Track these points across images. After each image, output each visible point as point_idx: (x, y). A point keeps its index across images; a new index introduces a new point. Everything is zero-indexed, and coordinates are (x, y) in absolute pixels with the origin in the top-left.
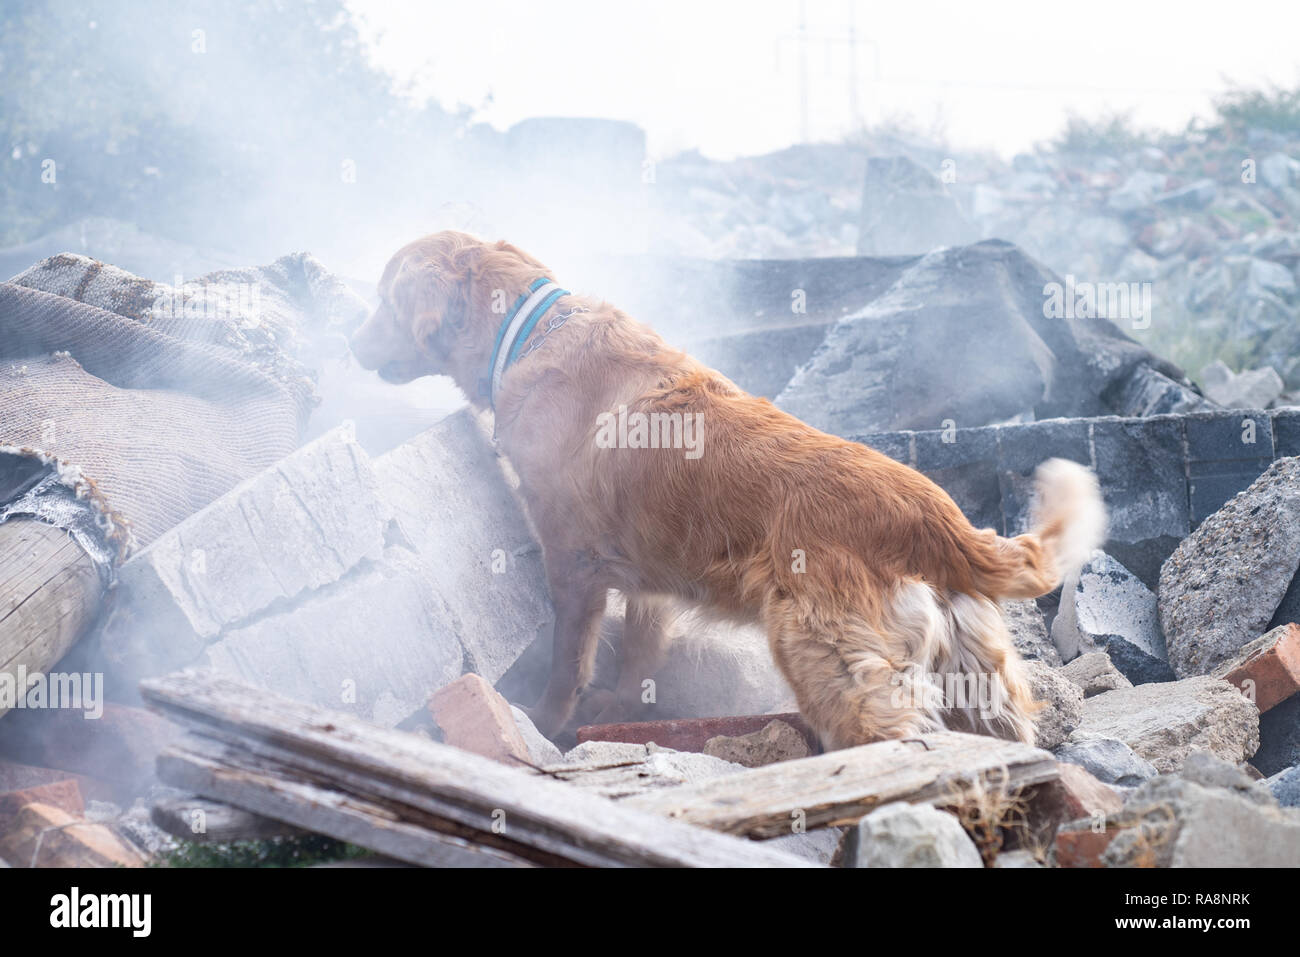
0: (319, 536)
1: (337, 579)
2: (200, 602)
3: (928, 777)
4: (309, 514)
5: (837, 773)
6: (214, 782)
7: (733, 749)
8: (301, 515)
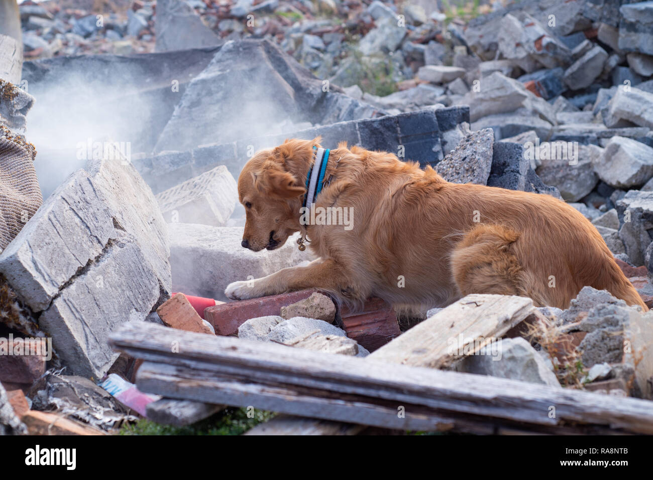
0: (88, 230)
1: (101, 253)
2: (47, 277)
4: (81, 219)
6: (178, 389)
7: (299, 310)
8: (77, 220)
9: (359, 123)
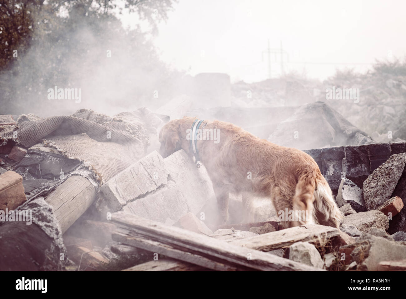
0: (151, 178)
1: (155, 189)
2: (121, 196)
3: (307, 235)
4: (148, 173)
5: (284, 235)
6: (126, 240)
7: (257, 230)
8: (146, 173)
9: (346, 147)
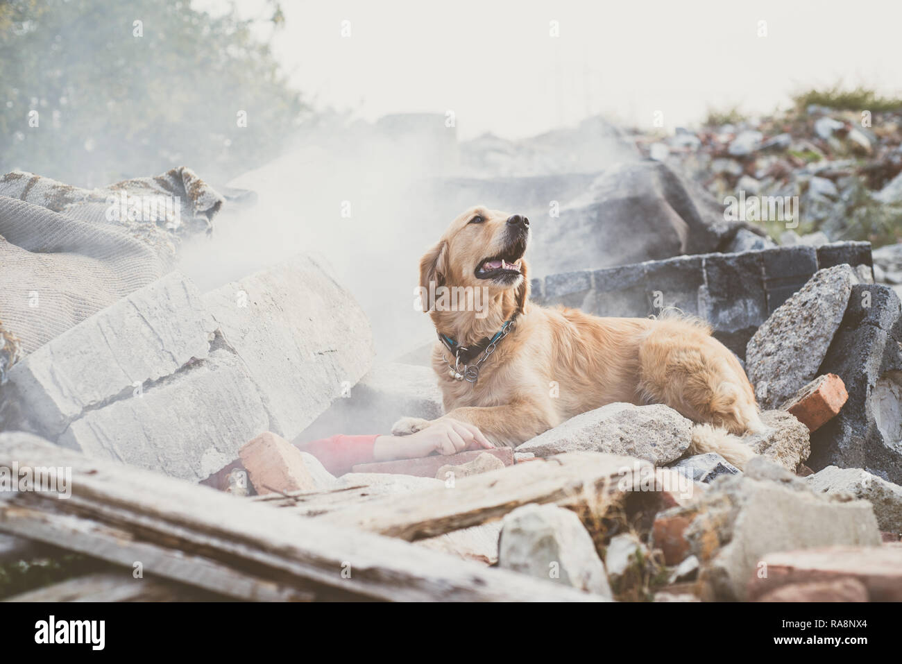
0: (159, 344)
1: (173, 373)
2: (66, 392)
3: (556, 486)
4: (152, 329)
5: (492, 485)
8: (145, 330)
9: (707, 259)
